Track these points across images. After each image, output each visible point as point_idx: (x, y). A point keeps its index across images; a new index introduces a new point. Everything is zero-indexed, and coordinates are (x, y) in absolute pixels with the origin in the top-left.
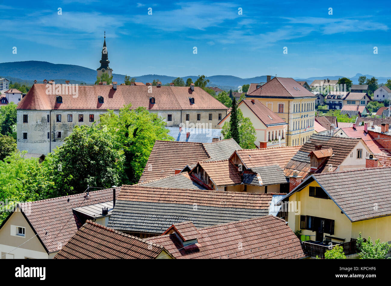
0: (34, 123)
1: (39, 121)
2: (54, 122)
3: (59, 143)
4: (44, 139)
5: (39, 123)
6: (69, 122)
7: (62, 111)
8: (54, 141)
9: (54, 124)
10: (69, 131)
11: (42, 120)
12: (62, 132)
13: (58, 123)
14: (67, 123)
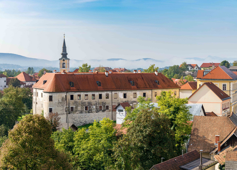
0: (57, 101)
1: (60, 100)
2: (69, 100)
3: (72, 115)
4: (63, 113)
5: (60, 101)
6: (79, 100)
7: (74, 92)
8: (69, 113)
9: (69, 102)
10: (79, 106)
11: (62, 99)
12: (74, 107)
13: (71, 100)
14: (77, 100)
